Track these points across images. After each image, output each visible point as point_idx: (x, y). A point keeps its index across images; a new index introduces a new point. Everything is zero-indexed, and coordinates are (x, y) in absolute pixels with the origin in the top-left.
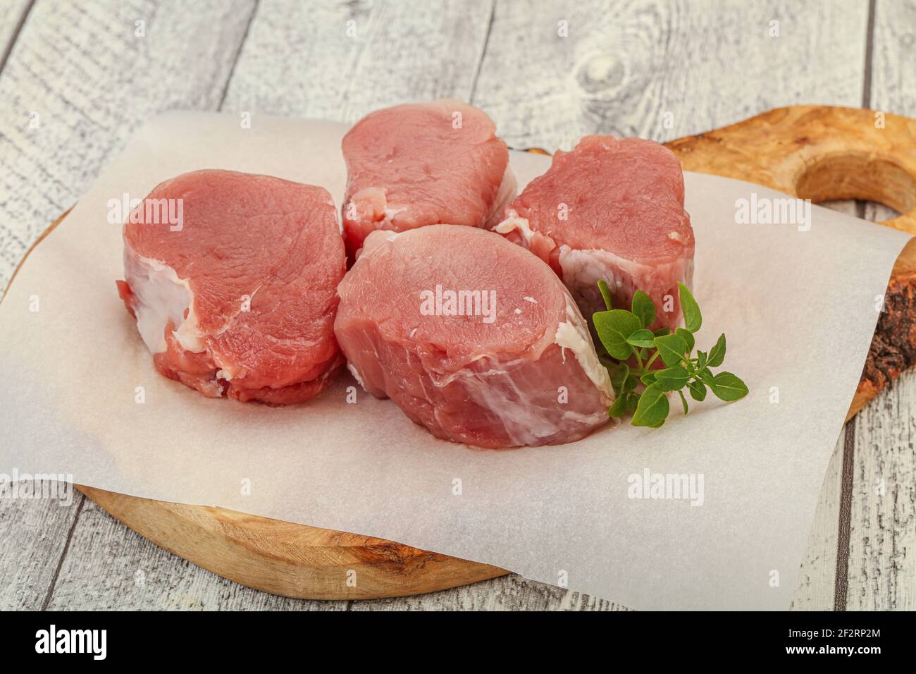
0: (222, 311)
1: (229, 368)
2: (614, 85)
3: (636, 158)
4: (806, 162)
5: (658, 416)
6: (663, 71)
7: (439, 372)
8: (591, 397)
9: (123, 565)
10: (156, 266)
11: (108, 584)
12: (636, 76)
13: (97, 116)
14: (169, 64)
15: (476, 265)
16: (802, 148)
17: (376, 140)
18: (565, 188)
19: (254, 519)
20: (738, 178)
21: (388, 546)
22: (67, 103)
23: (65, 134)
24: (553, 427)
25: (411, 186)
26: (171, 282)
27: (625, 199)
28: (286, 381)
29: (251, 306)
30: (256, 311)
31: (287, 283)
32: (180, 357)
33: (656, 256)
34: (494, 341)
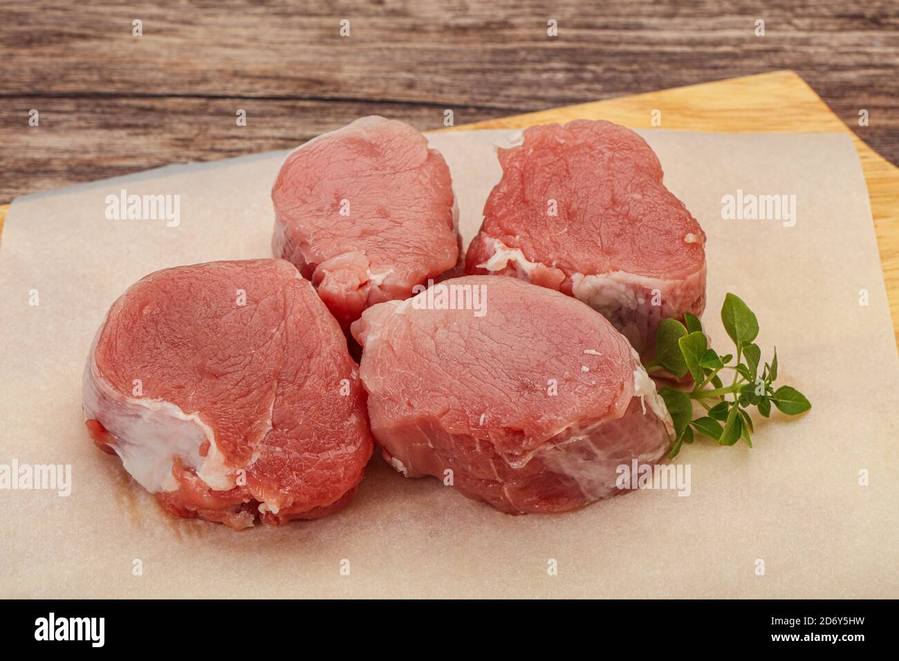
0: (246, 440)
1: (274, 500)
3: (599, 148)
7: (517, 453)
8: (659, 433)
10: (150, 405)
15: (508, 320)
17: (311, 190)
25: (380, 239)
26: (175, 419)
27: (614, 202)
29: (274, 425)
30: (282, 429)
31: (300, 386)
32: (202, 497)
33: (683, 268)
34: (574, 409)
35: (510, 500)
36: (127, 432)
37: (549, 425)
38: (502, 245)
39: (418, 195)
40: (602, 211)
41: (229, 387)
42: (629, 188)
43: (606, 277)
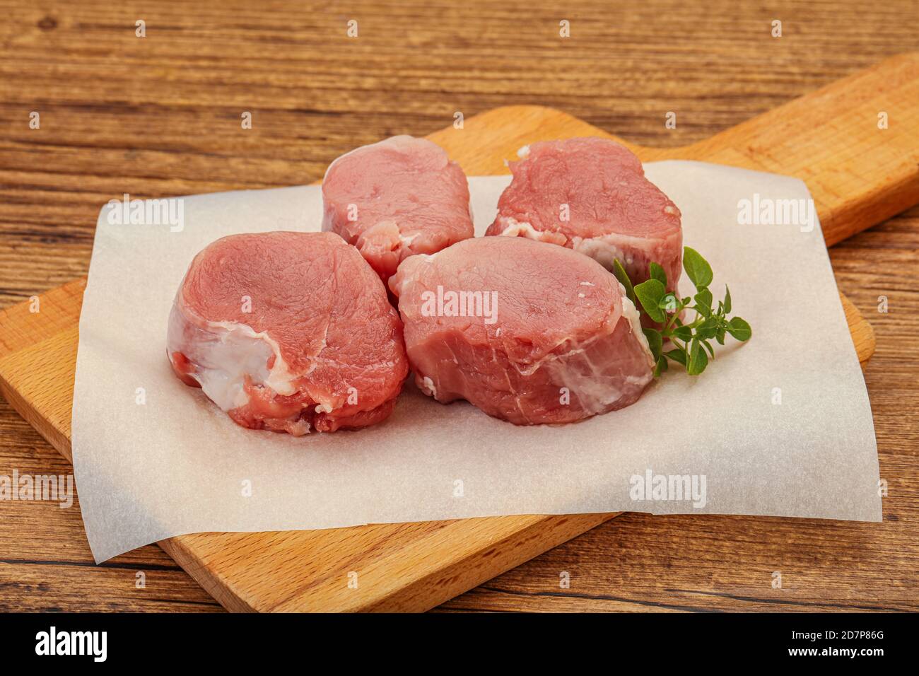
0: (305, 353)
1: (329, 401)
3: (592, 153)
7: (526, 362)
10: (228, 327)
15: (518, 266)
17: (354, 184)
24: (618, 393)
25: (410, 215)
26: (248, 338)
27: (605, 189)
28: (380, 402)
29: (327, 343)
30: (335, 347)
31: (349, 317)
32: (268, 403)
33: (664, 230)
34: (573, 324)
35: (522, 410)
36: (206, 358)
37: (553, 337)
38: (514, 220)
39: (441, 188)
40: (595, 194)
41: (292, 315)
42: (617, 179)
43: (600, 240)
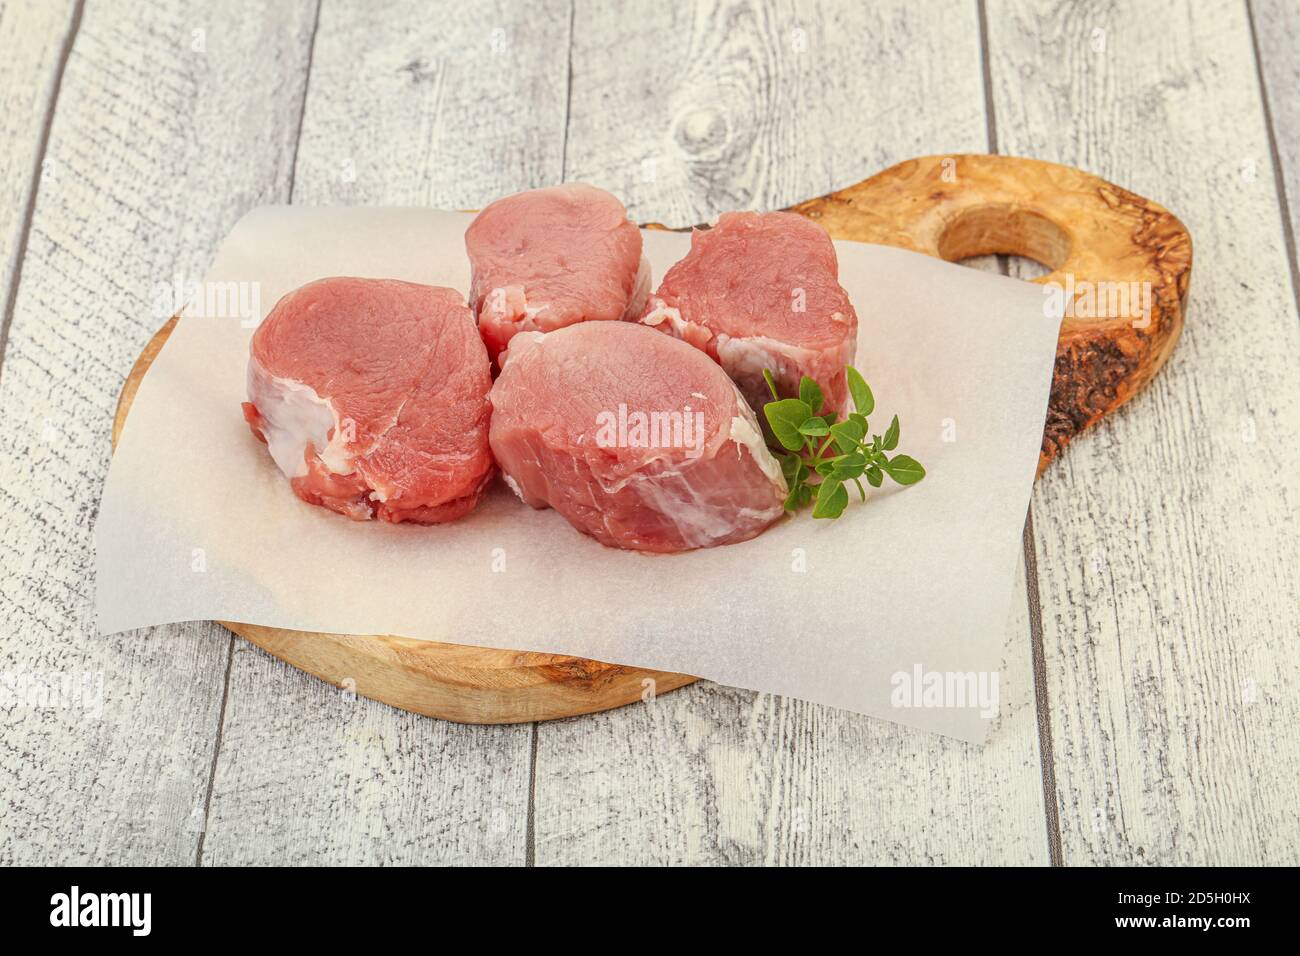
0: (369, 430)
1: (383, 489)
2: (718, 143)
4: (944, 219)
5: (838, 505)
6: (767, 123)
7: (609, 478)
8: (767, 492)
9: (289, 704)
10: (292, 387)
11: (278, 724)
12: (739, 133)
13: (156, 216)
14: (224, 151)
15: (634, 362)
16: (939, 203)
17: (502, 233)
18: (714, 272)
19: (431, 645)
20: (876, 242)
21: (575, 663)
22: (121, 203)
23: (127, 240)
24: (729, 526)
25: (548, 281)
26: (310, 402)
27: (778, 280)
28: (445, 498)
29: (398, 422)
30: (405, 427)
31: (434, 395)
32: (325, 480)
33: (822, 340)
35: (611, 531)
36: (273, 415)
37: (642, 454)
38: (664, 304)
39: (599, 253)
40: (764, 285)
41: (367, 382)
42: (797, 270)
43: (750, 342)
